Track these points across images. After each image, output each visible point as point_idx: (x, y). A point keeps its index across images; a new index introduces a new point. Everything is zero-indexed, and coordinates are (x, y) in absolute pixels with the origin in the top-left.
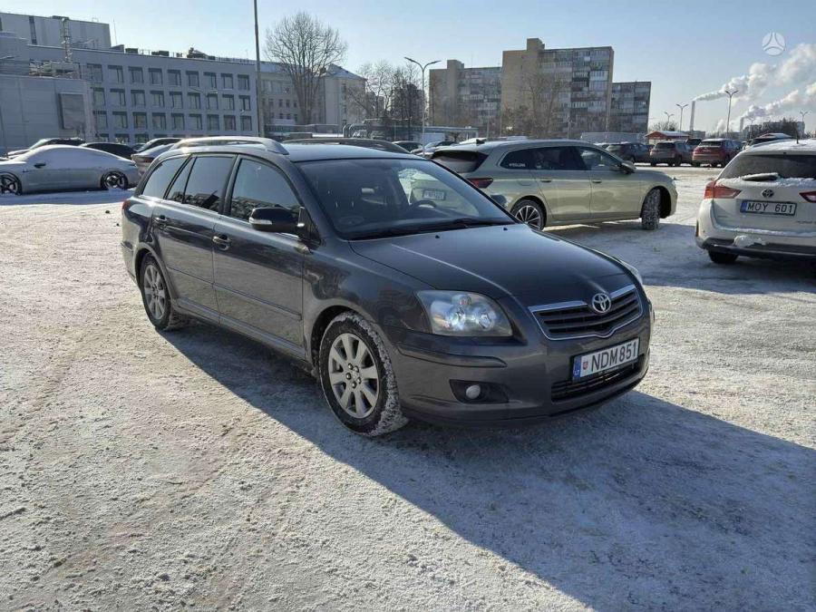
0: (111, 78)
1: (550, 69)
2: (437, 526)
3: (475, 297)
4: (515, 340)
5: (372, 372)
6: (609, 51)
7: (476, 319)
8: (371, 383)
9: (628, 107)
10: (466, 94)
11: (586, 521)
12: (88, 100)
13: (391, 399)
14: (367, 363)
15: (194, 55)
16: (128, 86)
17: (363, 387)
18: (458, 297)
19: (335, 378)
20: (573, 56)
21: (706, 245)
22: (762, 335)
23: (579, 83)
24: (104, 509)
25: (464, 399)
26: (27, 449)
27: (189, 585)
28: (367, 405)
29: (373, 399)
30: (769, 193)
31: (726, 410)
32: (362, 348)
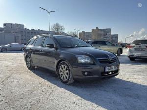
0: (24, 34)
1: (100, 32)
2: (79, 97)
3: (86, 56)
4: (94, 64)
5: (67, 71)
6: (110, 29)
7: (87, 60)
8: (67, 74)
9: (114, 39)
10: (85, 37)
11: (108, 97)
12: (20, 37)
13: (71, 76)
14: (66, 70)
15: (38, 30)
16: (27, 35)
17: (66, 74)
18: (83, 56)
19: (60, 74)
20: (104, 30)
21: (129, 57)
22: (141, 70)
23: (105, 35)
24: (16, 95)
25: (84, 75)
26: (3, 86)
27: (31, 106)
28: (66, 78)
29: (67, 77)
30: (140, 47)
31: (135, 81)
32: (66, 67)
